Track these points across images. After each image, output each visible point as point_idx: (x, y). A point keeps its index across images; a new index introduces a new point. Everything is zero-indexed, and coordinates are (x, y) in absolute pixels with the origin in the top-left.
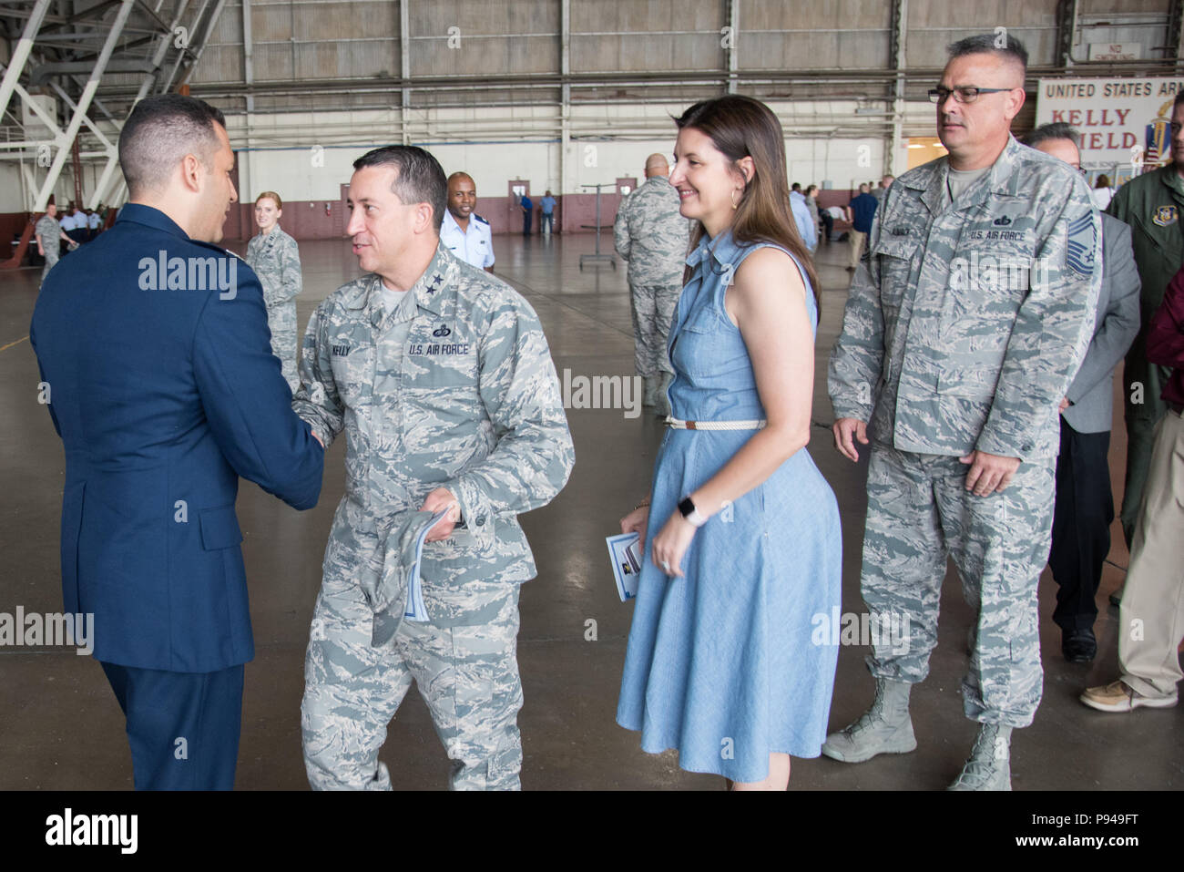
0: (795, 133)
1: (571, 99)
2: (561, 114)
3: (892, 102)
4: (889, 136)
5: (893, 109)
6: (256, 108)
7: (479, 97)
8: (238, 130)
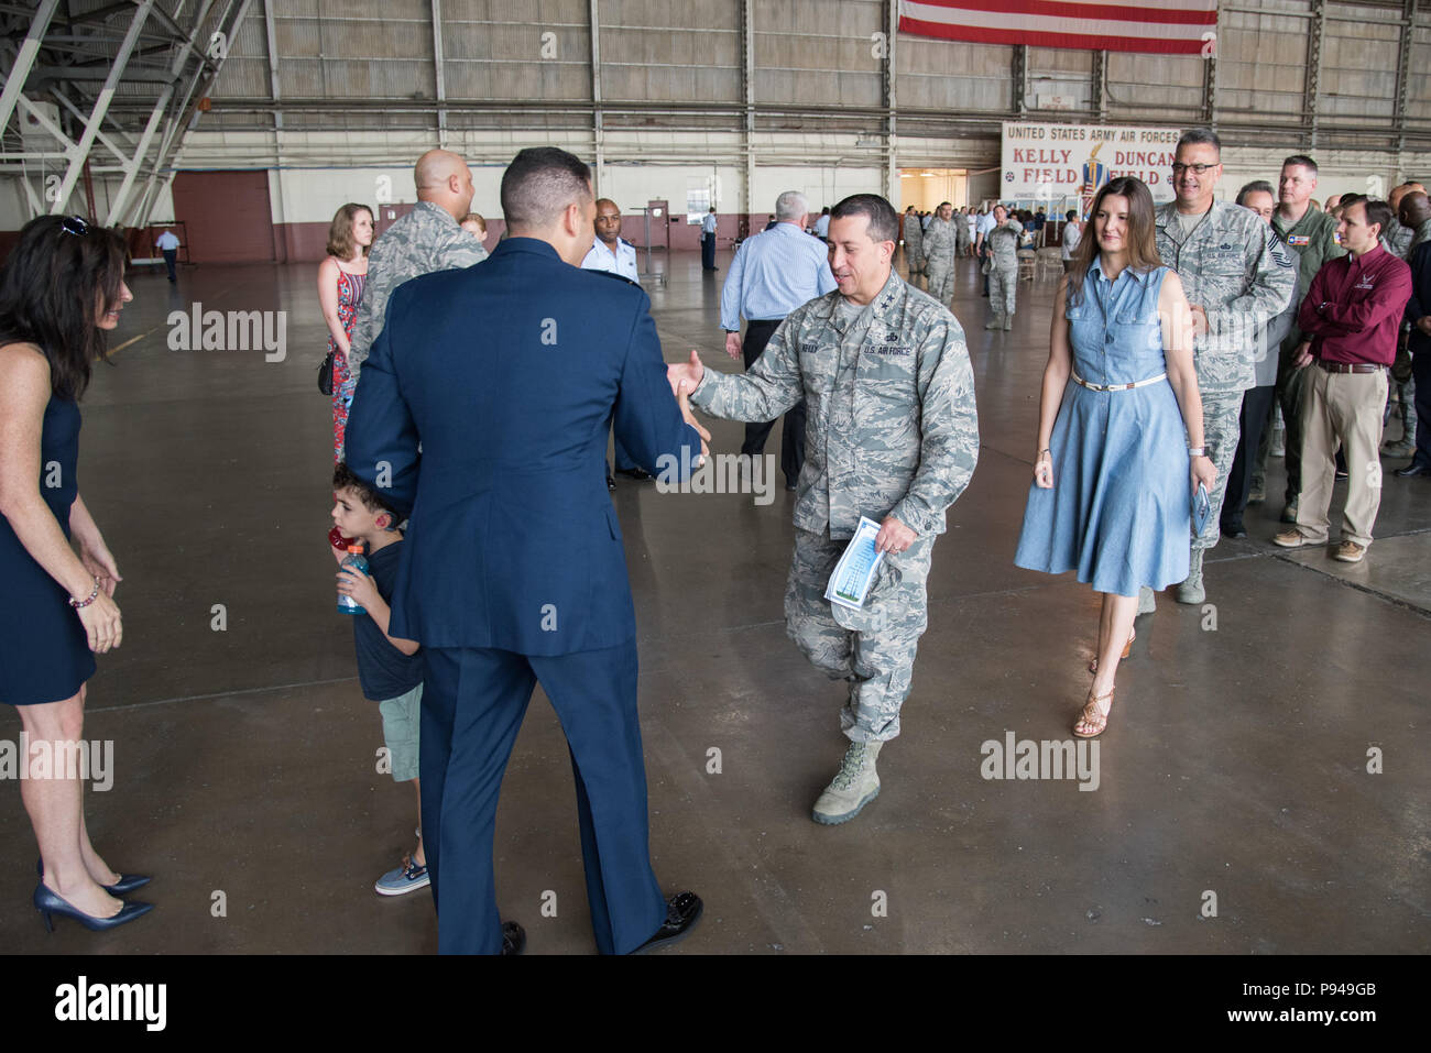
0: (806, 162)
1: (604, 125)
2: (594, 140)
3: (887, 136)
4: (886, 167)
5: (887, 143)
6: (285, 125)
7: (515, 120)
8: (267, 147)
